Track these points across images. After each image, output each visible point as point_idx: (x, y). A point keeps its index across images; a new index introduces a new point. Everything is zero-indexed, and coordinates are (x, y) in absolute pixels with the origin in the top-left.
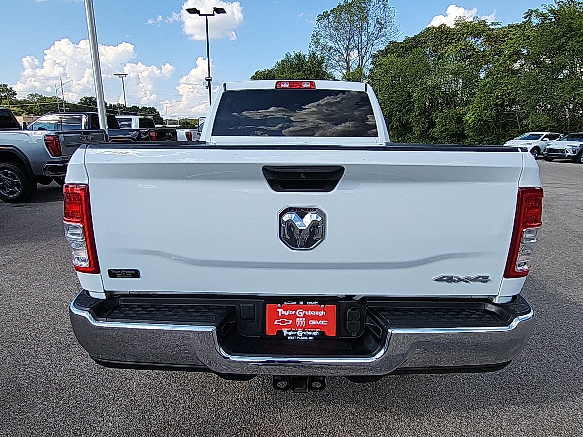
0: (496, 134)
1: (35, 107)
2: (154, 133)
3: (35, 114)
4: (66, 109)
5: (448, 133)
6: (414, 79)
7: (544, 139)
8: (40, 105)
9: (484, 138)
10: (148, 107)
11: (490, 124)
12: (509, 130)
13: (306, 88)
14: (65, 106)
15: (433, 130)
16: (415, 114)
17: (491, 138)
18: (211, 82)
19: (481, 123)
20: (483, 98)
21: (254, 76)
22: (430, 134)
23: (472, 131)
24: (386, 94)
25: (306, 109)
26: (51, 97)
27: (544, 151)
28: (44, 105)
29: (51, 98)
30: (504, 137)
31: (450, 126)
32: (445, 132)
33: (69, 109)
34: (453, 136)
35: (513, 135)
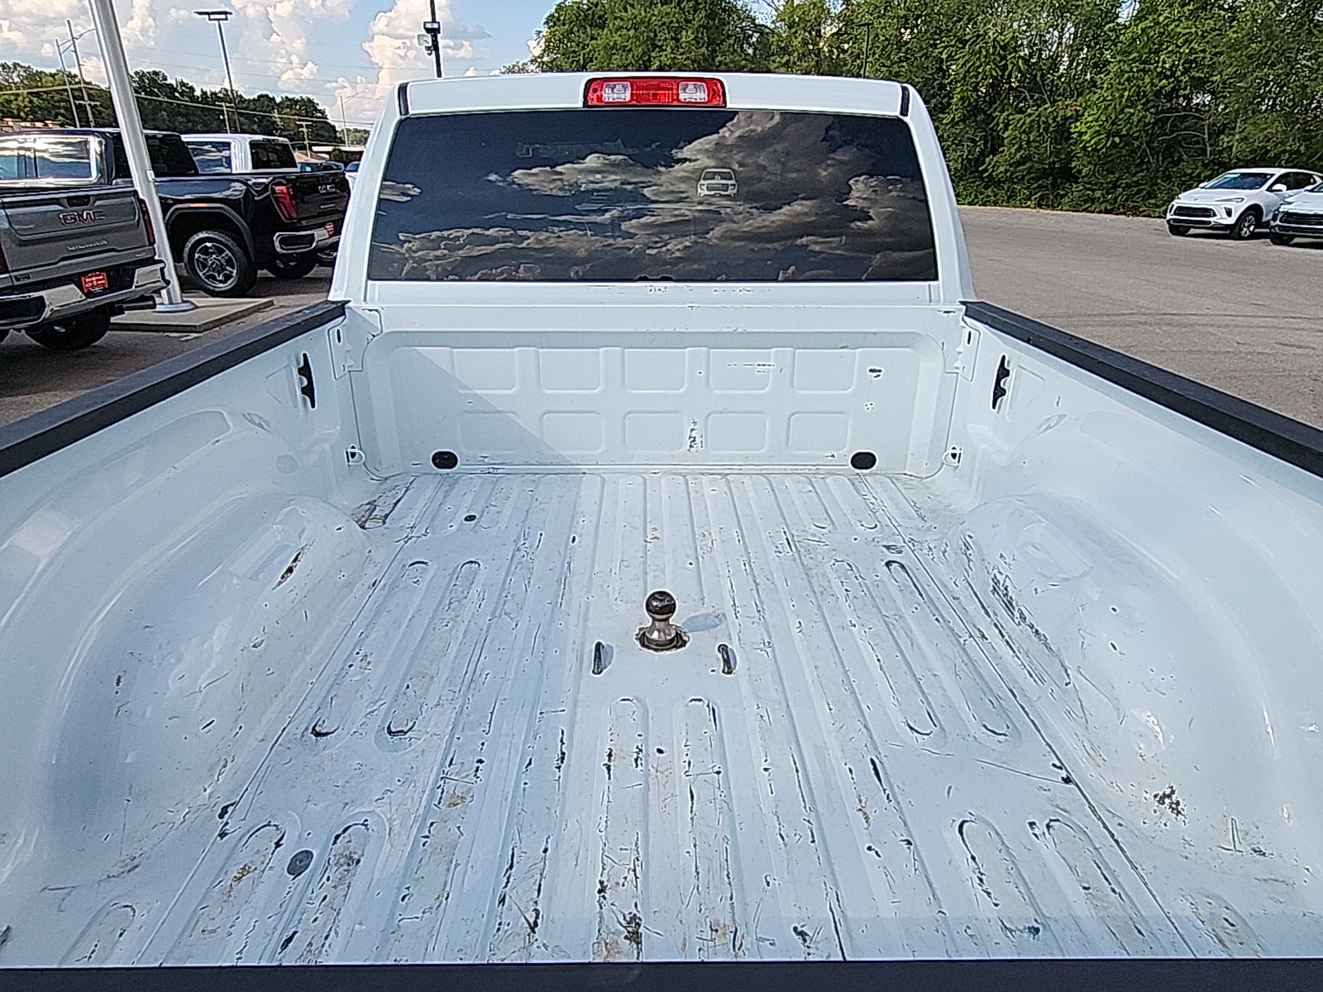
0: (1148, 169)
1: (16, 100)
2: (283, 188)
3: (19, 117)
4: (93, 103)
5: (1031, 168)
6: (954, 23)
7: (1275, 188)
8: (28, 93)
9: (1118, 179)
10: (297, 97)
11: (1136, 143)
12: (1181, 159)
13: (689, 104)
14: (89, 95)
15: (995, 159)
16: (954, 118)
17: (1135, 179)
18: (439, 36)
19: (1113, 141)
20: (1126, 75)
21: (552, 15)
22: (986, 170)
23: (1090, 163)
24: (884, 66)
25: (685, 160)
26: (53, 71)
27: (1274, 218)
28: (37, 95)
29: (53, 75)
30: (1169, 177)
31: (1036, 147)
32: (1024, 164)
33: (98, 103)
34: (1044, 174)
35: (1190, 171)
